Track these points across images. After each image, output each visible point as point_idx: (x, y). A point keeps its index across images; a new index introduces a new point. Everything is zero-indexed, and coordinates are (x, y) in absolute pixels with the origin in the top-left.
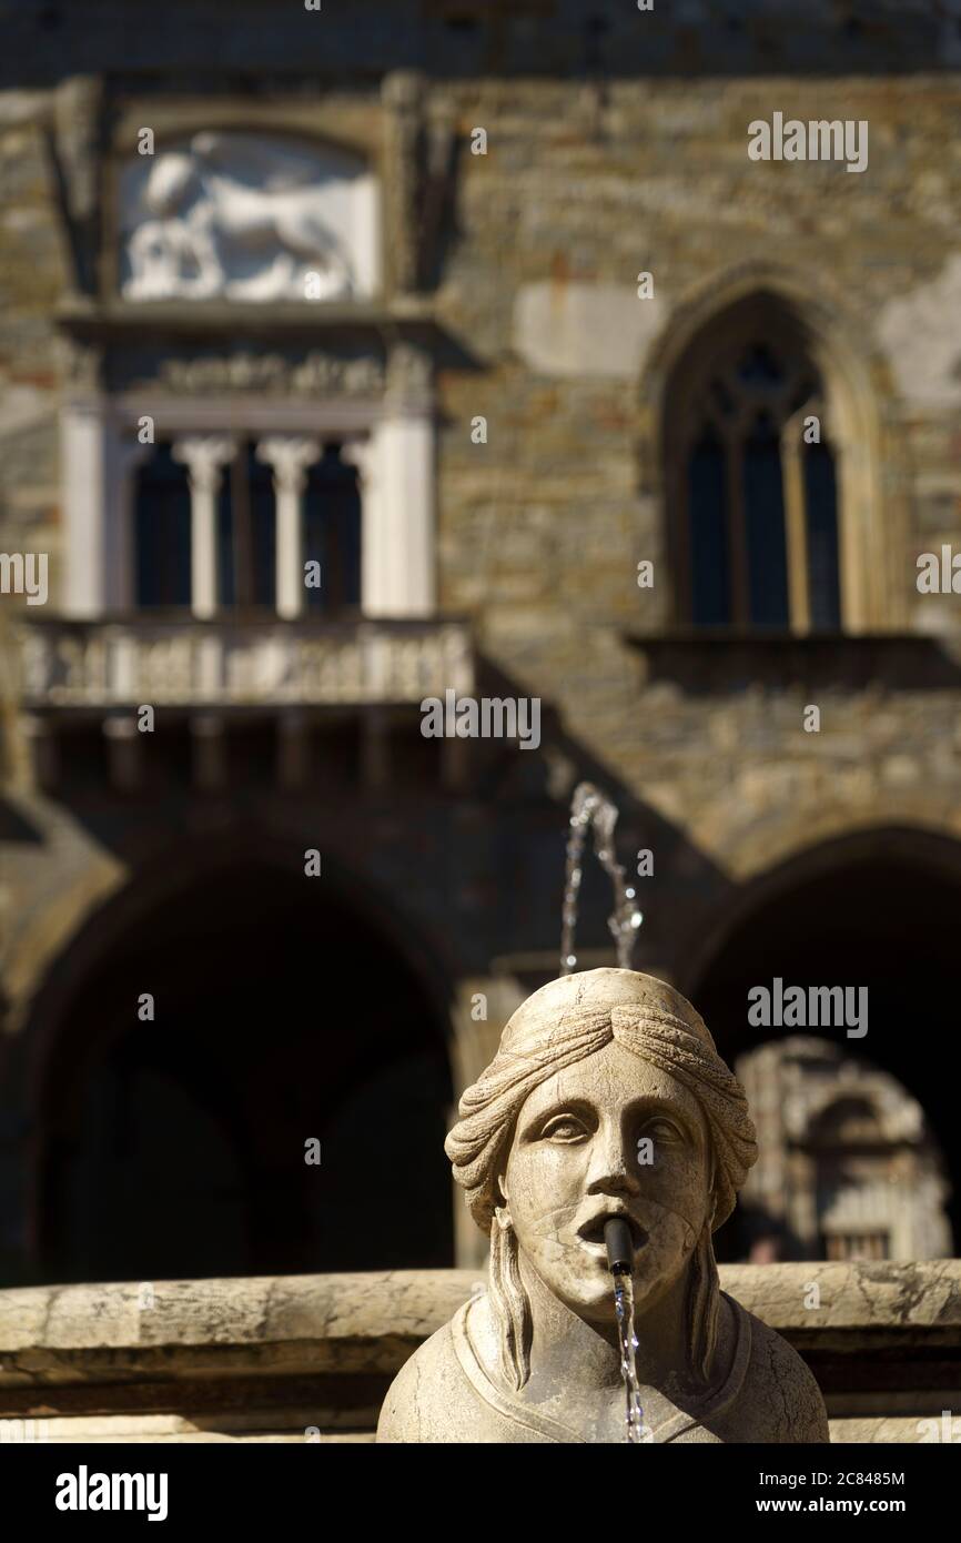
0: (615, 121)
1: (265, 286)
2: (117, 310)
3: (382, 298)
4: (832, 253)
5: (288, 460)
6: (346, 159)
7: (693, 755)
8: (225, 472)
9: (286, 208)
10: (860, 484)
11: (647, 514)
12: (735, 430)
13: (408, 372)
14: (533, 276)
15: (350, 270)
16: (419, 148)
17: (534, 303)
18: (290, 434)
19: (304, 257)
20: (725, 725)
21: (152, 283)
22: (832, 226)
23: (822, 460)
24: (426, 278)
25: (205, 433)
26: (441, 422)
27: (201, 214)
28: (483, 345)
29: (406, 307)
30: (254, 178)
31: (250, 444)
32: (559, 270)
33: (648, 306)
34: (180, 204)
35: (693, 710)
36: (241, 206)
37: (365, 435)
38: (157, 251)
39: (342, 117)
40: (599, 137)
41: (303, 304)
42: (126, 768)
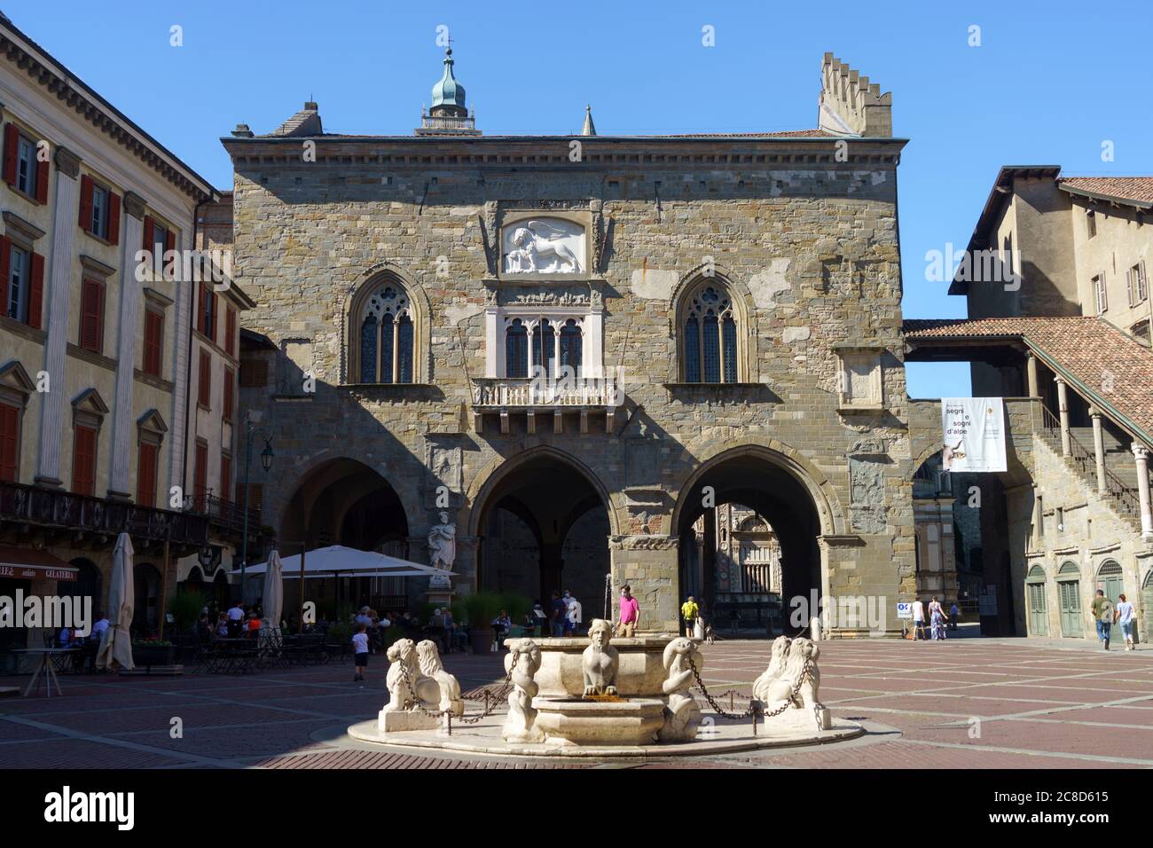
0: (663, 215)
1: (551, 269)
2: (502, 278)
3: (588, 274)
4: (734, 259)
5: (557, 326)
6: (578, 228)
7: (686, 423)
8: (536, 329)
9: (557, 244)
10: (742, 334)
11: (672, 344)
12: (701, 316)
13: (596, 297)
14: (636, 266)
15: (577, 264)
16: (600, 223)
17: (637, 274)
18: (557, 318)
19: (561, 260)
20: (699, 412)
21: (514, 268)
22: (734, 250)
23: (729, 322)
24: (602, 268)
25: (530, 318)
26: (606, 313)
27: (529, 247)
28: (620, 289)
29: (595, 277)
30: (546, 235)
31: (545, 321)
32: (645, 265)
33: (674, 278)
34: (523, 243)
35: (687, 408)
36: (542, 243)
37: (582, 319)
38: (516, 258)
39: (575, 214)
40: (659, 221)
41: (562, 274)
42: (505, 426)
